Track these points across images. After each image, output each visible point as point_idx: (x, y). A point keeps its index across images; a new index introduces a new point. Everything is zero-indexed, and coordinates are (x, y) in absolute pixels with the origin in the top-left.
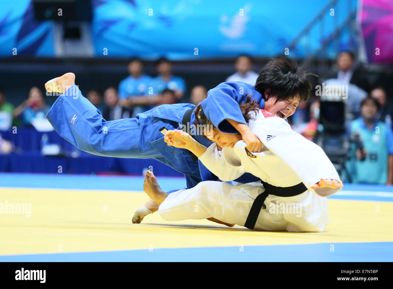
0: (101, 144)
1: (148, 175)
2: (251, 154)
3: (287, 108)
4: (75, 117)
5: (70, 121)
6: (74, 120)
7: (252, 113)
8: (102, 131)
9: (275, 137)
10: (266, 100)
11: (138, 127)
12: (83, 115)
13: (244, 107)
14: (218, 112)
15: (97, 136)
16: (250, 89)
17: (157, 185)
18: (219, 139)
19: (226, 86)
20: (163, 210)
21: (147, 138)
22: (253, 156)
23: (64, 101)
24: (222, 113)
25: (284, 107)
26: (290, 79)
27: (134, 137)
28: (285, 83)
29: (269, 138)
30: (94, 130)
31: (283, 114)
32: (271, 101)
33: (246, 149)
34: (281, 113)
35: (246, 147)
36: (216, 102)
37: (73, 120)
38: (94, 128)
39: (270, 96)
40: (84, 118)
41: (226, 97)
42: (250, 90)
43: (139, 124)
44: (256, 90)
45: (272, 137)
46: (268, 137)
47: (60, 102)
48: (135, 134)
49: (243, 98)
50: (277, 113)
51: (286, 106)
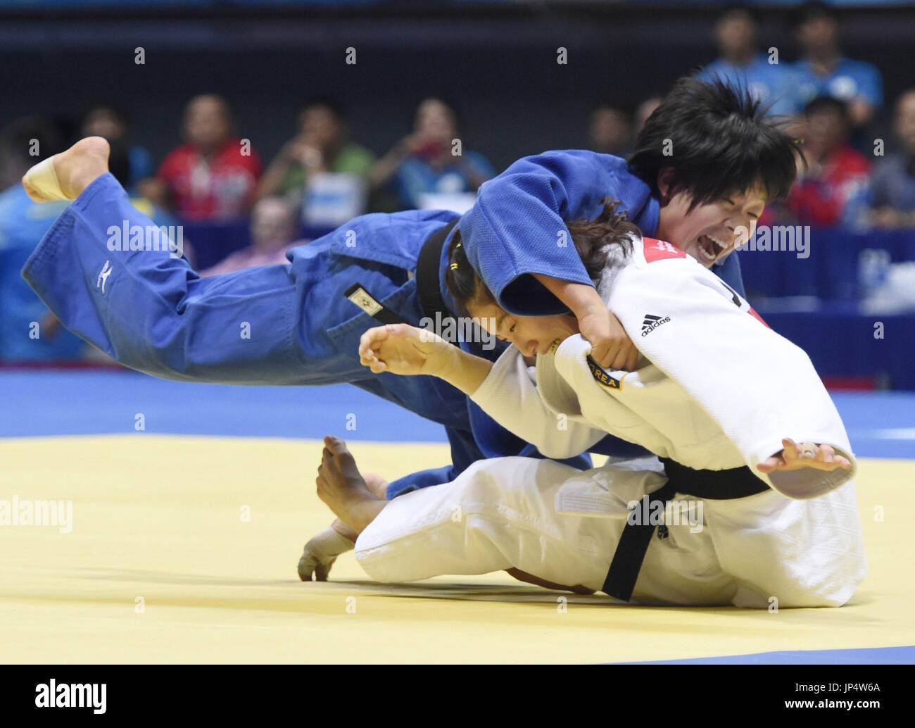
0: (183, 344)
1: (329, 448)
2: (603, 375)
3: (728, 223)
4: (107, 270)
5: (93, 283)
6: (104, 280)
7: (612, 250)
8: (185, 307)
9: (667, 319)
10: (664, 202)
11: (291, 287)
12: (129, 262)
13: (584, 233)
14: (502, 252)
15: (173, 323)
16: (610, 171)
17: (357, 477)
18: (515, 330)
19: (530, 170)
20: (367, 550)
21: (319, 317)
22: (612, 382)
23: (76, 224)
24: (512, 256)
25: (719, 220)
26: (735, 138)
27: (279, 317)
28: (718, 148)
29: (650, 323)
30: (164, 305)
31: (717, 242)
32: (678, 204)
33: (590, 360)
34: (710, 239)
35: (589, 353)
36: (498, 221)
37: (102, 279)
38: (164, 300)
39: (675, 189)
40: (132, 270)
41: (528, 206)
42: (612, 176)
43: (293, 278)
44: (631, 172)
45: (659, 321)
46: (645, 322)
47: (65, 228)
48: (282, 309)
49: (586, 201)
50: (700, 240)
51: (723, 218)
